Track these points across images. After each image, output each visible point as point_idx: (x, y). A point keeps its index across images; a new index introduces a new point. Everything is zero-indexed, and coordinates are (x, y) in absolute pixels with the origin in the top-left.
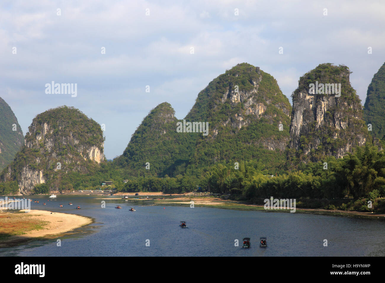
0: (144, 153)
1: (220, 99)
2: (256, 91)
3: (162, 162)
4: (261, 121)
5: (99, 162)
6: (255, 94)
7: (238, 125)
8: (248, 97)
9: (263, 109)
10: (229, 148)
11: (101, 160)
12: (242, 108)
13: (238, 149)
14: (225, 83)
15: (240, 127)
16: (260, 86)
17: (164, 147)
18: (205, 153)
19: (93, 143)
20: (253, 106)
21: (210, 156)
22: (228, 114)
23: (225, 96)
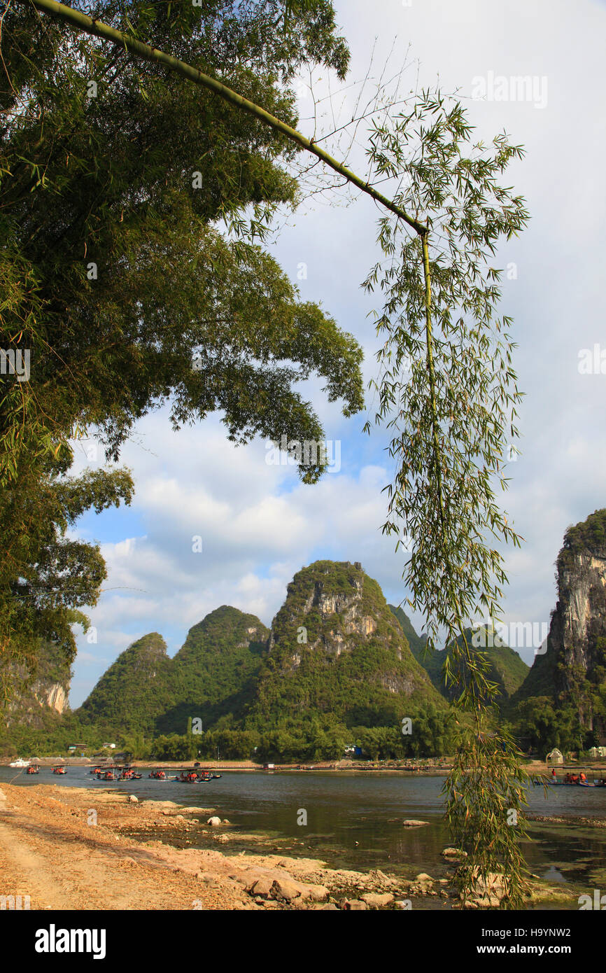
0: (123, 704)
1: (302, 607)
2: (359, 597)
3: (152, 718)
4: (373, 643)
5: (61, 712)
6: (359, 602)
7: (334, 648)
8: (348, 604)
9: (371, 626)
10: (324, 685)
11: (64, 709)
12: (341, 622)
13: (343, 687)
14: (309, 583)
15: (339, 652)
16: (364, 590)
17: (154, 696)
18: (281, 695)
19: (58, 679)
20: (357, 620)
21: (293, 700)
22: (318, 630)
23: (309, 602)
